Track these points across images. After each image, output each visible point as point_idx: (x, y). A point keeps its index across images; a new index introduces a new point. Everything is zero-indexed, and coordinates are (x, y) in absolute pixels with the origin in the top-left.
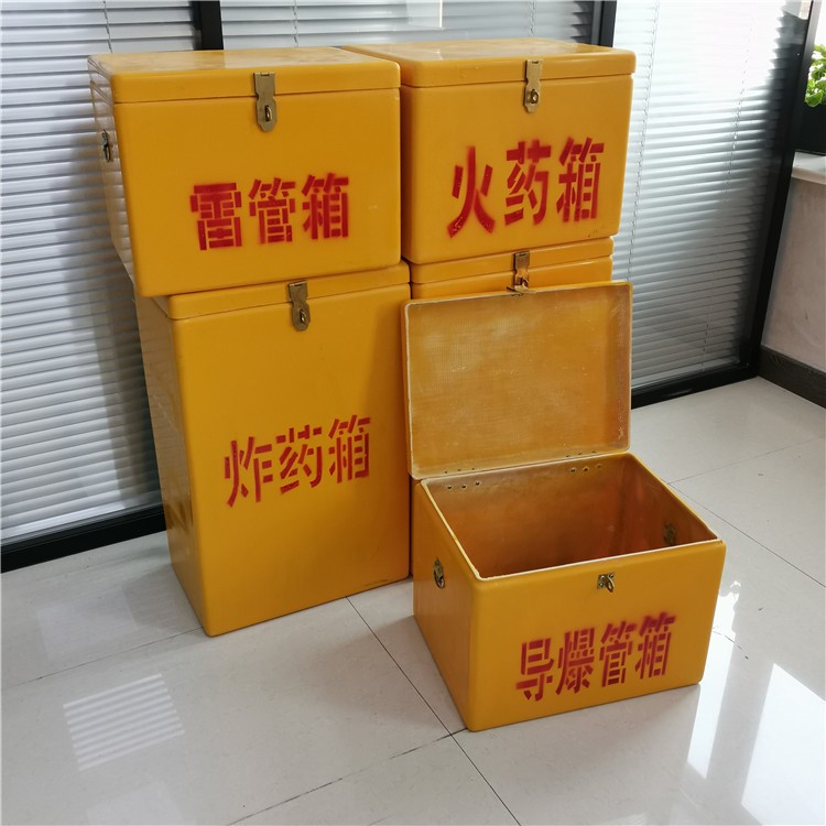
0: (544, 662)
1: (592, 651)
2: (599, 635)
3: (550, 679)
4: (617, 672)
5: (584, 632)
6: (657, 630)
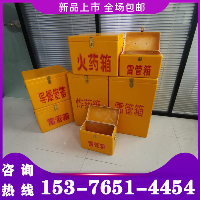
2: (52, 91)
4: (58, 97)
5: (49, 91)
6: (62, 90)
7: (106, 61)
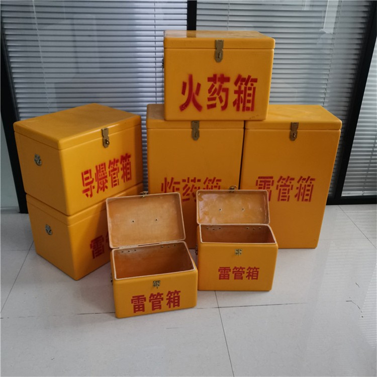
0: (90, 180)
1: (106, 173)
2: (107, 166)
3: (94, 187)
4: (115, 181)
5: (102, 165)
7: (245, 88)
